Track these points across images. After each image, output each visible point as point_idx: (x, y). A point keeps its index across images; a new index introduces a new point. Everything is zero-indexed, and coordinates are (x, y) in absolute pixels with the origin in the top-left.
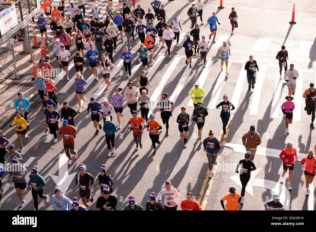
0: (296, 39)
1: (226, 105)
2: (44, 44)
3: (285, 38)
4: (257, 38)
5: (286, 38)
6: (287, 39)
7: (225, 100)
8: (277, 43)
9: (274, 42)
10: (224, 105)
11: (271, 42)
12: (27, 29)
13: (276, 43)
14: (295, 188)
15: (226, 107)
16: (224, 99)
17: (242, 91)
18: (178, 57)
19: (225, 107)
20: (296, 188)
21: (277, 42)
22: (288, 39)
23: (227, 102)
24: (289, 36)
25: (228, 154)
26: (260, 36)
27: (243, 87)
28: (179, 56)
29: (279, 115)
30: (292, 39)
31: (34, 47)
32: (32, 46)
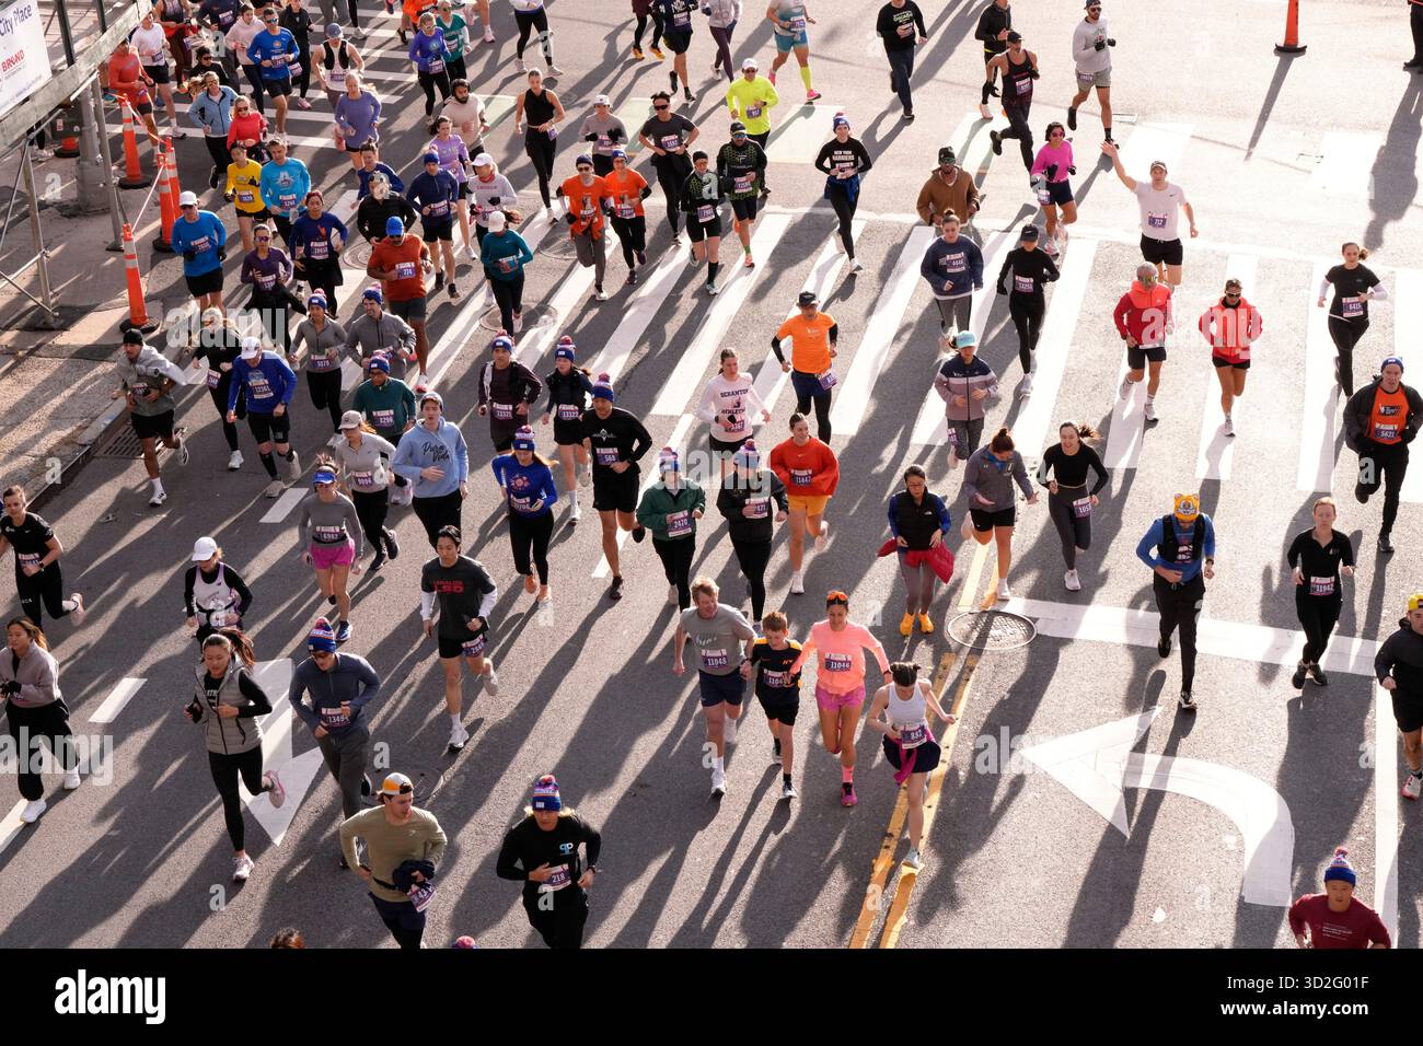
0: (1307, 125)
1: (845, 152)
2: (172, 167)
3: (1256, 121)
4: (1133, 124)
5: (1259, 119)
6: (1264, 124)
7: (842, 135)
8: (1224, 144)
9: (1207, 140)
10: (836, 153)
11: (1193, 137)
12: (92, 104)
13: (1216, 142)
14: (1313, 793)
15: (845, 158)
16: (834, 130)
17: (1068, 361)
18: (780, 213)
19: (843, 158)
20: (1319, 795)
21: (1220, 140)
22: (1269, 124)
23: (846, 139)
24: (1273, 109)
25: (1011, 647)
26: (1144, 114)
27: (1073, 344)
28: (784, 210)
29: (1239, 466)
30: (1292, 123)
31: (127, 183)
32: (116, 180)
